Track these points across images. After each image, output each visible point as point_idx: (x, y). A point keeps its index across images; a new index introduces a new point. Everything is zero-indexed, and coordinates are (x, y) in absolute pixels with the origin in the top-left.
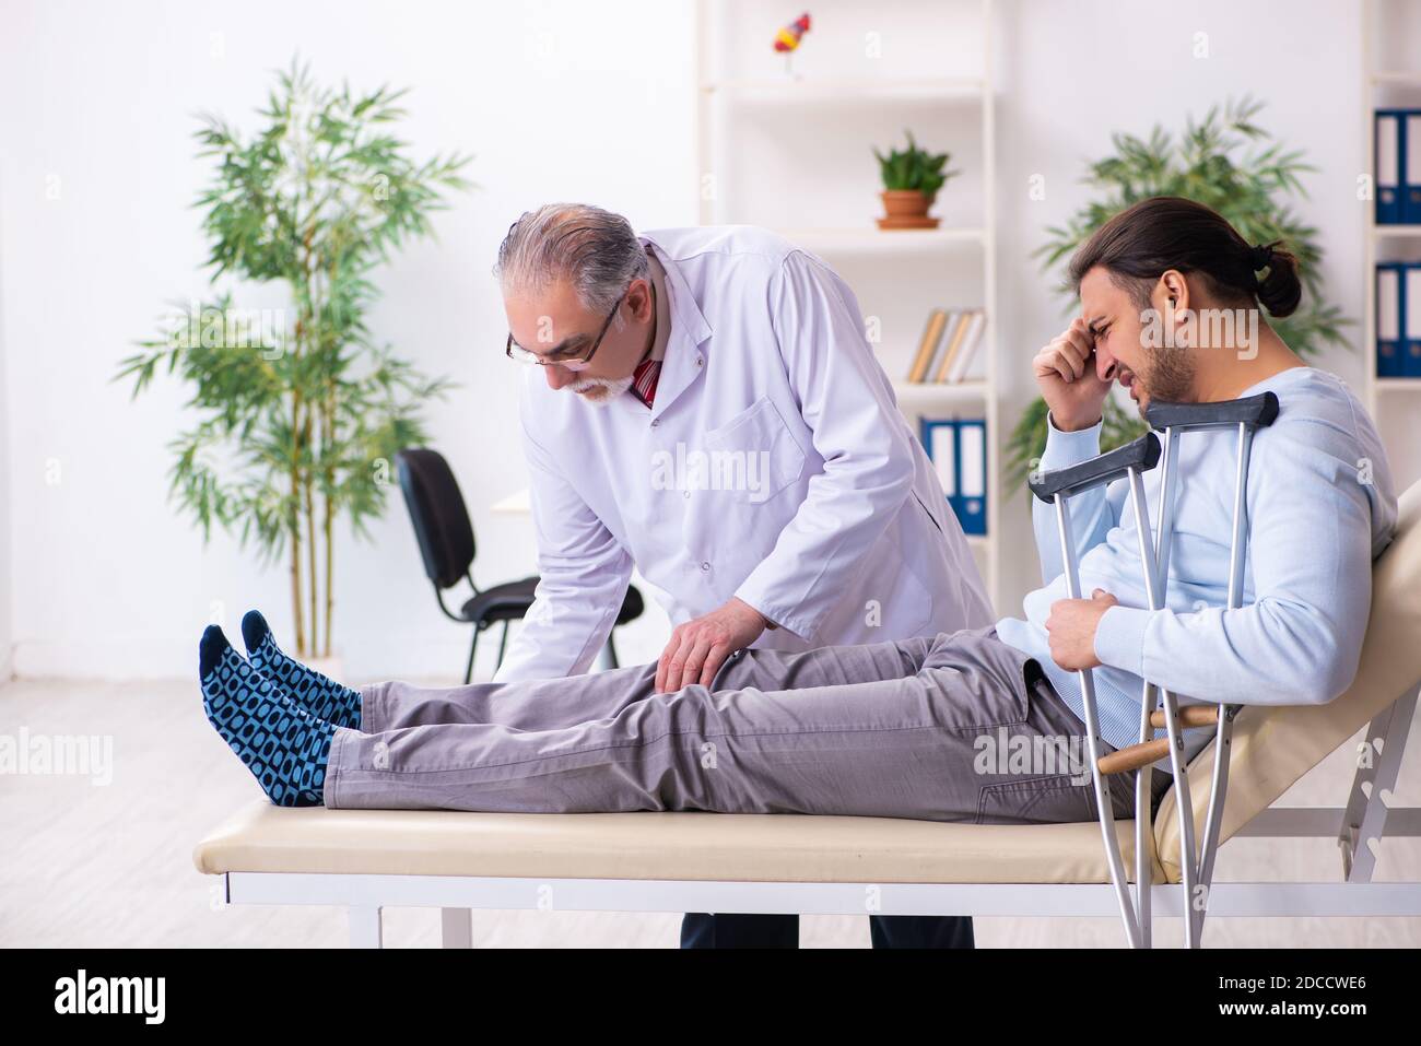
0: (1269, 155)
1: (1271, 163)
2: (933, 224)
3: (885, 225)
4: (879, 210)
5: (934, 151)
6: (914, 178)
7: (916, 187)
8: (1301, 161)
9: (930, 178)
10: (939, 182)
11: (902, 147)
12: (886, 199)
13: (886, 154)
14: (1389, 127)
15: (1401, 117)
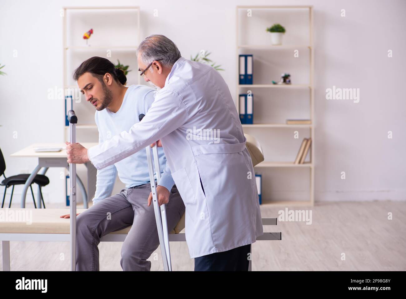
5: (125, 65)
10: (127, 73)
14: (243, 59)
15: (246, 57)
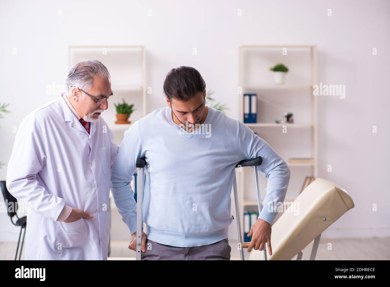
0: (217, 105)
1: (218, 107)
2: (129, 123)
3: (117, 123)
4: (115, 119)
5: (129, 104)
6: (125, 111)
7: (125, 113)
8: (225, 107)
9: (129, 111)
10: (131, 112)
11: (122, 103)
12: (117, 116)
13: (117, 104)
14: (247, 98)
15: (250, 96)
